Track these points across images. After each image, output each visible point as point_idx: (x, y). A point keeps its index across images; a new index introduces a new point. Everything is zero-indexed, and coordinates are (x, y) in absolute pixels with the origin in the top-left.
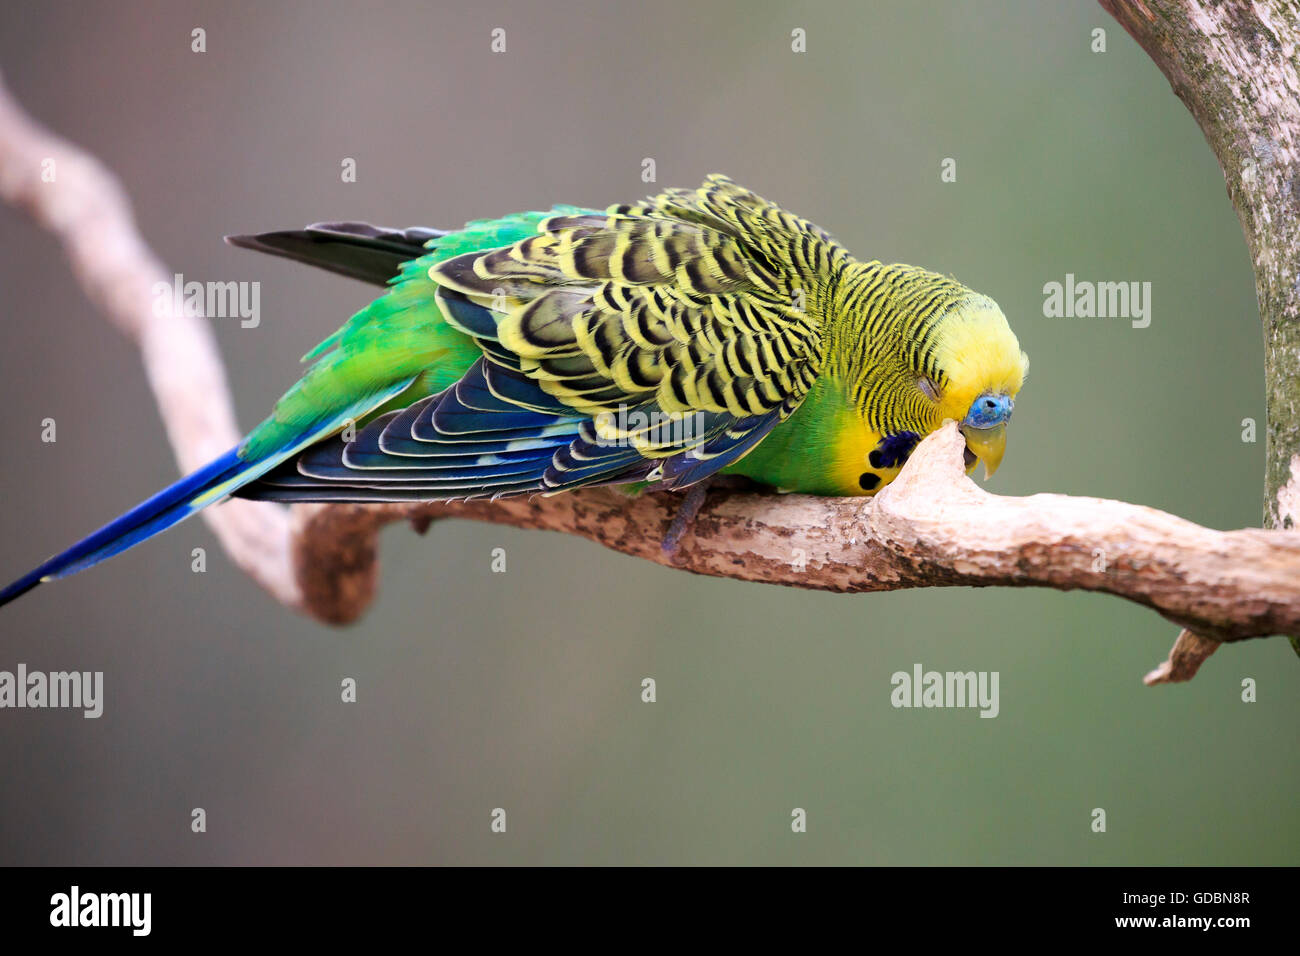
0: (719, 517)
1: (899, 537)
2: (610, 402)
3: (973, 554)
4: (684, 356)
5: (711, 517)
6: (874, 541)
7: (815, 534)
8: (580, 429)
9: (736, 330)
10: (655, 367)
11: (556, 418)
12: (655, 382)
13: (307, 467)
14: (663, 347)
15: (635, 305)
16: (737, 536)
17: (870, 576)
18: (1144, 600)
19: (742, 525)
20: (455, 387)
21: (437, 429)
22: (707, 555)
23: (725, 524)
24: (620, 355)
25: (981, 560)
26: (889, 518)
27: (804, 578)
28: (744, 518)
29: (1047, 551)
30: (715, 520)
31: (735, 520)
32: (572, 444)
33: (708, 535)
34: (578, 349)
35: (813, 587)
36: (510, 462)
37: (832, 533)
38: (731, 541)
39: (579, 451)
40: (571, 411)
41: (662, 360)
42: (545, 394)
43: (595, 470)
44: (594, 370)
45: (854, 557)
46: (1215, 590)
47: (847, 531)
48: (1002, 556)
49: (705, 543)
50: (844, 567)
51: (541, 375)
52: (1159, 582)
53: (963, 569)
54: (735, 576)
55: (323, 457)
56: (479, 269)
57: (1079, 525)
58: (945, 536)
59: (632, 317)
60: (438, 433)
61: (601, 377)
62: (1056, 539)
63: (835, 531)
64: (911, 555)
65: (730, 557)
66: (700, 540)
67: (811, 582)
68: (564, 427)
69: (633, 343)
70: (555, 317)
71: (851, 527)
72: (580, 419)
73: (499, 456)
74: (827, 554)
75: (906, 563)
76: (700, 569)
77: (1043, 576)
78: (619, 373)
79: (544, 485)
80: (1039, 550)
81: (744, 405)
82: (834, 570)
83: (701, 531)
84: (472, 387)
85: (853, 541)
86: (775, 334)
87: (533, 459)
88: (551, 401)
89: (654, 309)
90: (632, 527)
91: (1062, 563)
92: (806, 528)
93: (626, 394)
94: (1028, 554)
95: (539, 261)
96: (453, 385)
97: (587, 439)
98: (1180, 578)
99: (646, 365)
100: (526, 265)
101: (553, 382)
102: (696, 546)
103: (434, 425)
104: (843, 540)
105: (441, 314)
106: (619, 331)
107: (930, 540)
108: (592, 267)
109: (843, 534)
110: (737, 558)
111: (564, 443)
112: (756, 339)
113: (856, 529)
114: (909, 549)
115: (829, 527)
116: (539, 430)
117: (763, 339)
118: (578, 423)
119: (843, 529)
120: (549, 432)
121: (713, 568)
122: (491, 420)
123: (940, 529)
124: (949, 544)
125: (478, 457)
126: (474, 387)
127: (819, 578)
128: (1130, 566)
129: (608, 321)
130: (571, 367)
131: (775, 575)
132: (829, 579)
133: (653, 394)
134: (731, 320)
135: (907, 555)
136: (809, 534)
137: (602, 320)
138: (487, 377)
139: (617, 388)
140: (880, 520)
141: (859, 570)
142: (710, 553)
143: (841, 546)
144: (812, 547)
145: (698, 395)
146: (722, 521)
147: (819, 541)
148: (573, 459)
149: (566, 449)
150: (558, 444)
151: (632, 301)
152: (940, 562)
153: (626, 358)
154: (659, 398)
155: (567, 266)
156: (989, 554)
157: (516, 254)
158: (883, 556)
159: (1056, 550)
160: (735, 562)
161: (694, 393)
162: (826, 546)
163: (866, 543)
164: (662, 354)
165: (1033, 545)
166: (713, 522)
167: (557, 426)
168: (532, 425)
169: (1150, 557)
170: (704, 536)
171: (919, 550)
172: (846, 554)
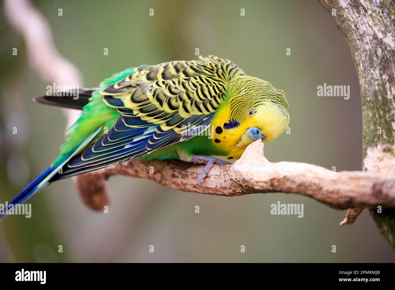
0: (188, 172)
1: (238, 177)
2: (164, 118)
3: (258, 182)
4: (185, 97)
5: (186, 172)
6: (232, 179)
7: (217, 177)
8: (156, 130)
9: (200, 85)
10: (176, 103)
11: (147, 128)
12: (177, 108)
13: (70, 165)
14: (178, 95)
15: (166, 85)
16: (194, 178)
17: (233, 191)
18: (311, 196)
19: (195, 175)
20: (113, 127)
21: (110, 140)
22: (185, 185)
23: (190, 175)
24: (165, 101)
25: (261, 184)
26: (235, 171)
27: (215, 192)
28: (196, 172)
29: (279, 180)
30: (187, 173)
31: (193, 173)
32: (154, 135)
33: (185, 178)
34: (151, 103)
35: (219, 195)
36: (135, 145)
37: (221, 177)
38: (192, 180)
39: (156, 136)
40: (152, 124)
41: (179, 100)
42: (143, 121)
43: (163, 141)
44: (157, 109)
45: (228, 184)
46: (332, 192)
47: (225, 176)
48: (266, 182)
49: (185, 181)
50: (225, 188)
51: (141, 115)
52: (315, 190)
53: (256, 188)
54: (195, 192)
55: (76, 160)
56: (116, 87)
57: (289, 172)
58: (250, 176)
59: (166, 89)
60: (111, 142)
61: (160, 110)
62: (281, 177)
63: (222, 176)
64: (242, 183)
65: (192, 186)
66: (183, 180)
67: (218, 193)
68: (151, 130)
69: (168, 97)
70: (141, 93)
71: (226, 175)
72: (155, 127)
73: (131, 144)
74: (220, 184)
75: (241, 186)
76: (185, 190)
77: (278, 189)
78: (166, 108)
79: (147, 150)
80: (276, 180)
81: (207, 110)
82: (223, 189)
83: (183, 177)
84: (119, 125)
85: (227, 179)
86: (213, 84)
87: (142, 142)
88: (146, 123)
89: (172, 85)
90: (163, 176)
91: (283, 184)
92: (214, 175)
93: (169, 114)
94: (273, 182)
95: (134, 79)
96: (113, 126)
97: (158, 132)
98: (320, 189)
99: (174, 103)
100: (130, 82)
101: (145, 116)
102: (182, 182)
103: (109, 139)
104: (224, 179)
105: (105, 104)
106: (163, 95)
107: (247, 178)
108: (152, 78)
109: (224, 177)
110: (194, 186)
111: (151, 135)
112: (207, 86)
113: (227, 175)
114: (241, 181)
115: (220, 175)
116: (143, 133)
117: (209, 86)
118: (155, 128)
119: (224, 175)
120: (146, 133)
121: (188, 189)
122: (127, 133)
123: (249, 174)
124: (251, 179)
125: (124, 146)
126: (120, 125)
127: (219, 191)
128: (304, 185)
129: (159, 93)
130: (150, 110)
131: (207, 191)
132: (222, 192)
133: (177, 112)
134: (198, 82)
135: (241, 183)
136: (215, 177)
137: (157, 93)
138: (123, 121)
139: (166, 112)
140: (233, 172)
141: (230, 189)
142: (186, 184)
143: (224, 181)
144: (216, 181)
145: (193, 110)
146: (189, 173)
147: (218, 179)
148: (155, 139)
149: (152, 137)
150: (149, 136)
151: (165, 84)
152: (250, 185)
153: (167, 102)
154: (180, 113)
155: (144, 79)
156: (262, 182)
157: (127, 79)
158: (235, 184)
159: (281, 180)
160: (194, 187)
161: (191, 109)
162: (220, 181)
163: (230, 180)
164: (178, 98)
165: (274, 179)
166: (186, 174)
167: (148, 130)
168: (140, 132)
169: (311, 182)
170: (184, 179)
171: (244, 181)
172: (226, 183)
